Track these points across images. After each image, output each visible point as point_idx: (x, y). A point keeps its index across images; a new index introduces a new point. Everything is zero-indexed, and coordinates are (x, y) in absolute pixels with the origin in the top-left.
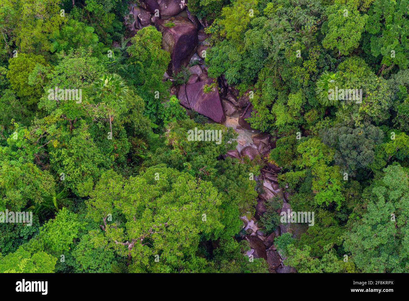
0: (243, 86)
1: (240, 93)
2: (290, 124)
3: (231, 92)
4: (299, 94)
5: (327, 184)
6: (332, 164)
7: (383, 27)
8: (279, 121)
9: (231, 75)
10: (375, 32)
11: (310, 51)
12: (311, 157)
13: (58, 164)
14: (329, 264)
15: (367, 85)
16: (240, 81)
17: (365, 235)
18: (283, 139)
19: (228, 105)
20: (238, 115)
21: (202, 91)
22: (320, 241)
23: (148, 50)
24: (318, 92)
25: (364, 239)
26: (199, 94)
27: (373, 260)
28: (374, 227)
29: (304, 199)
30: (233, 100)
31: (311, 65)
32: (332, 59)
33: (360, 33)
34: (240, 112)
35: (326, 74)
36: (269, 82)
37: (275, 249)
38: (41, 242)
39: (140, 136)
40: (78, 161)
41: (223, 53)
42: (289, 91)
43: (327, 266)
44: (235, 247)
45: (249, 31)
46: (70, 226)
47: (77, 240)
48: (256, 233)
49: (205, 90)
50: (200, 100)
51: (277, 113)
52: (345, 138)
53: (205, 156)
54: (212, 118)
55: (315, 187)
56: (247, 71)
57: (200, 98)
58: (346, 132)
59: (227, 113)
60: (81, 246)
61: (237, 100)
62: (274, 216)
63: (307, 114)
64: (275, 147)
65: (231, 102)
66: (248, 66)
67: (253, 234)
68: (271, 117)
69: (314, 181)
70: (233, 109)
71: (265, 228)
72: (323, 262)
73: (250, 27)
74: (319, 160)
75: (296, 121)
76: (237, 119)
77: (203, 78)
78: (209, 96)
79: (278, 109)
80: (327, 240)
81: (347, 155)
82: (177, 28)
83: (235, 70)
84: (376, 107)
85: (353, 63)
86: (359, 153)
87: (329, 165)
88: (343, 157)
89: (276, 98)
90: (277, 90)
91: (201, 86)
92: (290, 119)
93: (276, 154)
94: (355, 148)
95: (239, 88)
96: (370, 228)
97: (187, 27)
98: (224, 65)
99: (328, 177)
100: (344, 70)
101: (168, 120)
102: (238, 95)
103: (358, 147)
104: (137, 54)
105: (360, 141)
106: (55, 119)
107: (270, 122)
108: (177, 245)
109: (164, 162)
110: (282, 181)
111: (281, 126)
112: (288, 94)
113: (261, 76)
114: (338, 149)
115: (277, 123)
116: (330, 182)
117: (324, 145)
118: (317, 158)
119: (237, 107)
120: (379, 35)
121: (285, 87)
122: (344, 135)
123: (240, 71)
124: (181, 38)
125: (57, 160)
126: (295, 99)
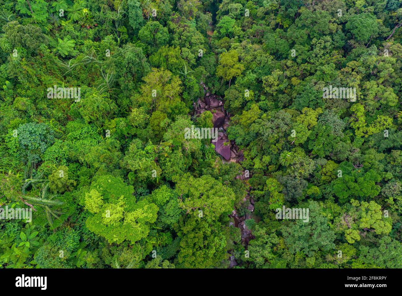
0: (242, 147)
1: (240, 149)
2: (260, 169)
3: (235, 148)
4: (269, 157)
5: (276, 201)
6: (280, 192)
7: (316, 137)
8: (256, 166)
9: (239, 140)
10: (312, 139)
11: (280, 139)
12: (272, 187)
13: (163, 164)
14: (273, 239)
15: (305, 161)
16: (241, 144)
17: (296, 229)
18: (256, 175)
19: (232, 153)
20: (236, 159)
21: (223, 144)
22: (270, 227)
23: (206, 121)
24: (280, 159)
25: (295, 231)
26: (221, 145)
27: (297, 242)
28: (301, 227)
29: (263, 205)
30: (235, 151)
31: (279, 145)
32: (288, 145)
33: (307, 138)
34: (237, 158)
35: (286, 151)
36: (255, 148)
37: (242, 224)
38: (151, 198)
39: (197, 159)
40: (173, 165)
41: (237, 130)
42: (264, 154)
43: (272, 239)
44: (228, 220)
45: (253, 124)
46: (167, 194)
47: (168, 202)
48: (235, 215)
49: (224, 144)
50: (221, 148)
51: (255, 163)
52: (291, 183)
53: (229, 176)
54: (225, 157)
55: (271, 200)
56: (246, 140)
57: (221, 147)
58: (292, 180)
59: (232, 157)
60: (169, 204)
61: (237, 152)
62: (246, 209)
63: (270, 166)
64: (252, 178)
65: (234, 152)
66: (247, 138)
67: (233, 215)
68: (252, 164)
69: (270, 198)
70: (234, 156)
71: (240, 214)
72: (270, 237)
73: (254, 122)
74: (275, 189)
75: (263, 168)
76: (235, 160)
77: (224, 138)
78: (226, 147)
79: (257, 161)
80: (274, 227)
81: (290, 191)
82: (217, 114)
83: (241, 139)
84: (307, 172)
85: (299, 150)
86: (295, 191)
87: (279, 193)
88: (287, 190)
89: (257, 156)
90: (258, 152)
91: (223, 142)
92: (261, 167)
93: (252, 181)
94: (294, 188)
95: (239, 147)
96: (299, 227)
97: (222, 115)
98: (236, 135)
99: (278, 198)
100: (295, 152)
101: (207, 154)
102: (238, 150)
103: (296, 188)
104: (201, 122)
105: (297, 185)
106: (169, 144)
107: (251, 165)
108: (214, 215)
109: (211, 174)
110: (252, 194)
111: (256, 169)
112: (263, 155)
113: (251, 144)
114: (286, 187)
115: (255, 167)
116: (278, 200)
117: (279, 183)
118: (274, 188)
119: (236, 155)
120: (314, 140)
121: (262, 152)
122: (291, 181)
123: (243, 140)
124: (219, 119)
125: (163, 162)
126: (267, 159)
